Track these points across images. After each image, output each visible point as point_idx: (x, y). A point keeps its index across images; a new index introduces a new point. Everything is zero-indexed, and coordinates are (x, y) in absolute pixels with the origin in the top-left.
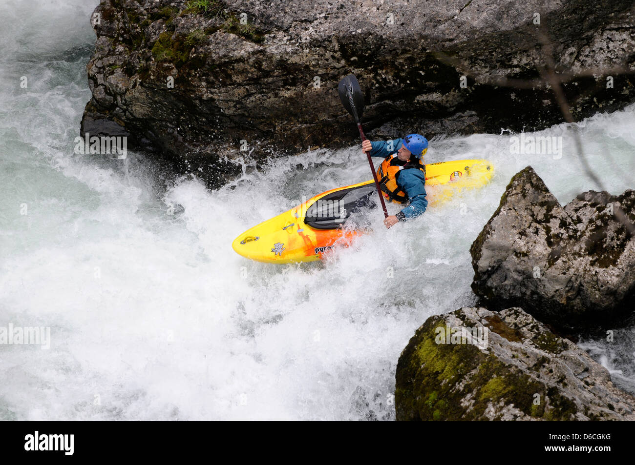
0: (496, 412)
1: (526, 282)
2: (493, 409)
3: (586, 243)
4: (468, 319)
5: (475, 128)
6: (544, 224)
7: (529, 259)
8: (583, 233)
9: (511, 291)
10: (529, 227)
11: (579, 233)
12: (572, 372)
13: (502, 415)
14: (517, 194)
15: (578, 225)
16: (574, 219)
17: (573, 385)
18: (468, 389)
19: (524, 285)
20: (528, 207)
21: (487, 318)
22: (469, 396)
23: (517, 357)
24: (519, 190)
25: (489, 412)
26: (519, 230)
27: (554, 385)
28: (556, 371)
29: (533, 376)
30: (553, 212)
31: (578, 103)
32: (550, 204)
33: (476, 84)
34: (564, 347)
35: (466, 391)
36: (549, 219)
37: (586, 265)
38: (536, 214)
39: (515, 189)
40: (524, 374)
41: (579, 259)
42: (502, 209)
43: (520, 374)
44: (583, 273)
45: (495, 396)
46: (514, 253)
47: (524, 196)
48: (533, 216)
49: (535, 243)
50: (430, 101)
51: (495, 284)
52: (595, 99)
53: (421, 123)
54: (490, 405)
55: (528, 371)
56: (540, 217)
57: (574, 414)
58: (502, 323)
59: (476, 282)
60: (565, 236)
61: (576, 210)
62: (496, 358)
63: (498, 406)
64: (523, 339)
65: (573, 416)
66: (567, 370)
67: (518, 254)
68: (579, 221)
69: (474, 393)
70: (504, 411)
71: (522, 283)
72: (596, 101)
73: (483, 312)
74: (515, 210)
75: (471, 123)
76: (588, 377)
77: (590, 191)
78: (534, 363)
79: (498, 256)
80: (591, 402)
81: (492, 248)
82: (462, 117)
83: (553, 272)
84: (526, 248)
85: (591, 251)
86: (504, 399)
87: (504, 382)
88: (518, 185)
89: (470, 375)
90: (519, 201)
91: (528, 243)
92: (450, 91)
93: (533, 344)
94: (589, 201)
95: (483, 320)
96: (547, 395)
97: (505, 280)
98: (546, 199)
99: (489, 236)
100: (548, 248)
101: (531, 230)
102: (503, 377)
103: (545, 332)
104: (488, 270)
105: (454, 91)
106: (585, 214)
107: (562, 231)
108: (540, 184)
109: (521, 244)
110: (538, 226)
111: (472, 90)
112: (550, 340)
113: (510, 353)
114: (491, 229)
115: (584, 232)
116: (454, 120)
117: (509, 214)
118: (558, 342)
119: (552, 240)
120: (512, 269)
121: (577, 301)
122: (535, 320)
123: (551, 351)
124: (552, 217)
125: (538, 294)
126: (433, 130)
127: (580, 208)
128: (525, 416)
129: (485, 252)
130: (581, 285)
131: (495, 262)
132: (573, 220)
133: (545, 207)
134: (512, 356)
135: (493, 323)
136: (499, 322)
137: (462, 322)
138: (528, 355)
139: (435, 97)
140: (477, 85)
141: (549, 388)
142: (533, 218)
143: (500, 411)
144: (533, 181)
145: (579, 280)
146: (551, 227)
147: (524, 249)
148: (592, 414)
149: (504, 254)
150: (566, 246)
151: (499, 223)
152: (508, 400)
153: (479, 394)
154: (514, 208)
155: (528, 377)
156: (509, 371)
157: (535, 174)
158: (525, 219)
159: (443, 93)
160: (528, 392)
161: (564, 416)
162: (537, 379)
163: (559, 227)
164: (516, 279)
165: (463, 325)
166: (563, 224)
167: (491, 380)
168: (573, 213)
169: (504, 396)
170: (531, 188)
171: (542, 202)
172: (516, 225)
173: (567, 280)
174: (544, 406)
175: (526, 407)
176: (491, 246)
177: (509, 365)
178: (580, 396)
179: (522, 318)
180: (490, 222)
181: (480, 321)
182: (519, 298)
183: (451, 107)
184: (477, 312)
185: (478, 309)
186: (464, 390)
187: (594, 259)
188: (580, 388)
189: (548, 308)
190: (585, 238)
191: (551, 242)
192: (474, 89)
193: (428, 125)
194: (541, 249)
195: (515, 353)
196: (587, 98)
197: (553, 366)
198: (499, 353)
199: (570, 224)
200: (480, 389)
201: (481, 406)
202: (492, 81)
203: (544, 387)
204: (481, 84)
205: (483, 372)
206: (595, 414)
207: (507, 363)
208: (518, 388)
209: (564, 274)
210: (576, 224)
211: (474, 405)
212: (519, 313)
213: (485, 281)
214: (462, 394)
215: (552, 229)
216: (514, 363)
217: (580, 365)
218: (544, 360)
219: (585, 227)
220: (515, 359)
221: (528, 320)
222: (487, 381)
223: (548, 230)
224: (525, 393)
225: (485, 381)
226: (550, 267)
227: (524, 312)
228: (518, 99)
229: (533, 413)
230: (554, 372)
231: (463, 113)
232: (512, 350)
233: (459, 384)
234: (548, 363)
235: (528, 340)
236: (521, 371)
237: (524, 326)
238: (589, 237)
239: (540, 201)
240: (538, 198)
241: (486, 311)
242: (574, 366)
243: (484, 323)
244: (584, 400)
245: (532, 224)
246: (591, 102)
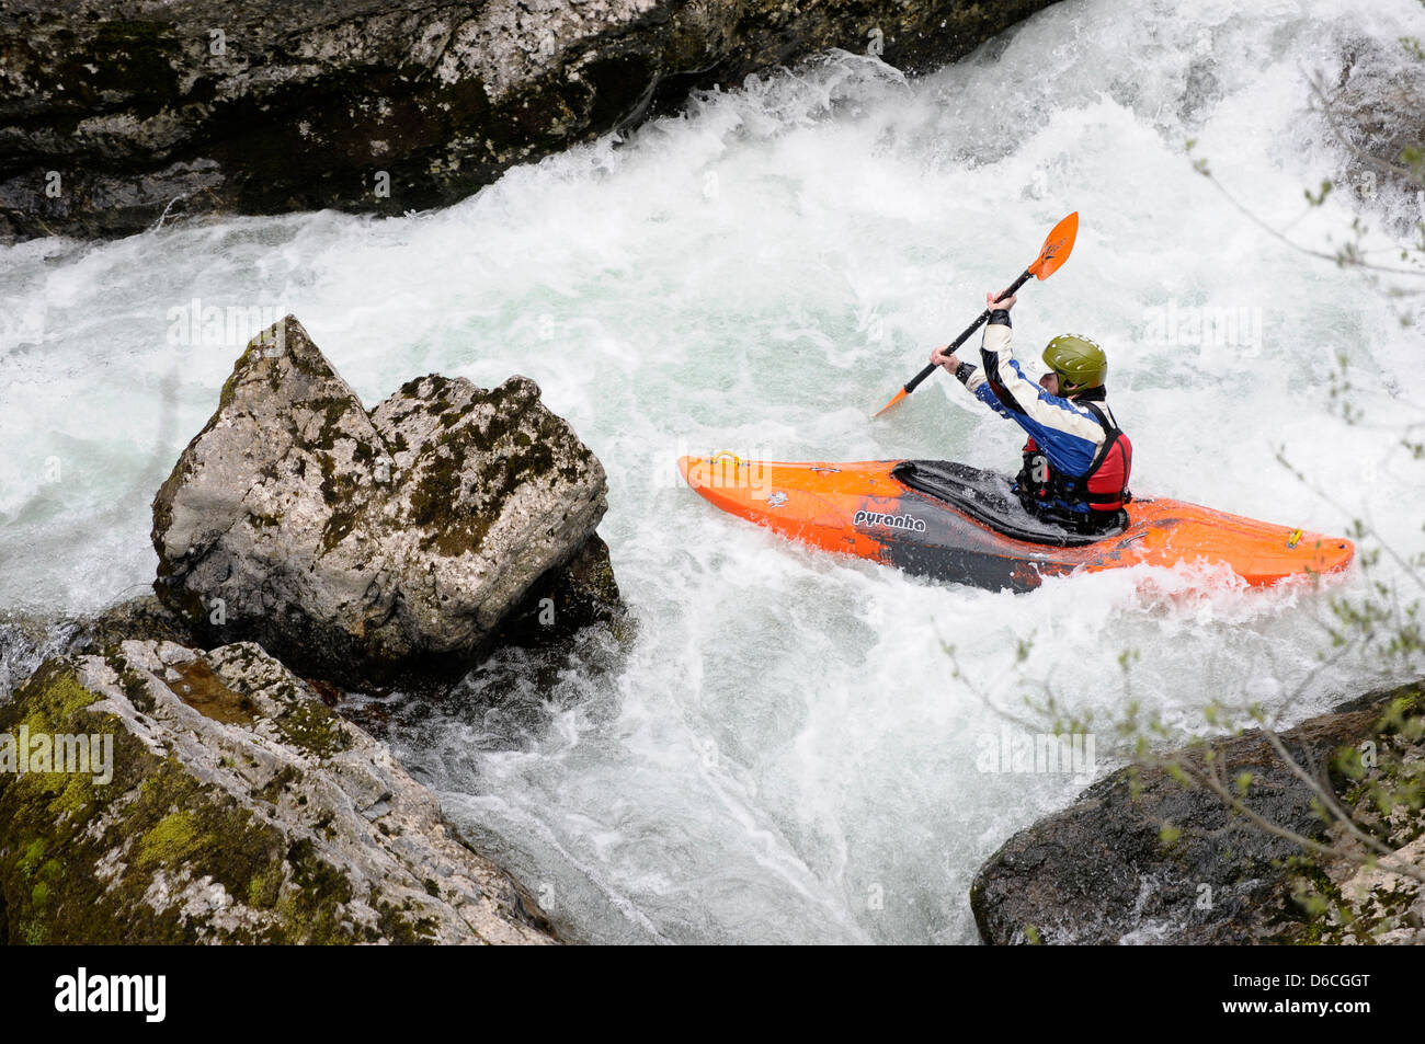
0: (170, 895)
1: (274, 584)
2: (164, 887)
3: (412, 497)
4: (130, 670)
5: (216, 199)
6: (319, 451)
7: (280, 531)
8: (407, 475)
9: (242, 602)
10: (284, 458)
11: (397, 475)
12: (350, 804)
13: (185, 902)
14: (259, 381)
15: (397, 455)
16: (389, 440)
17: (350, 834)
18: (115, 837)
19: (271, 589)
20: (284, 412)
21: (180, 666)
22: (114, 853)
23: (232, 765)
24: (262, 372)
25: (156, 892)
26: (258, 465)
27: (305, 836)
28: (314, 800)
29: (260, 812)
30: (343, 424)
31: (451, 151)
32: (338, 405)
33: (217, 99)
34: (343, 741)
35: (109, 841)
36: (331, 440)
37: (411, 548)
38: (301, 427)
39: (255, 369)
40: (239, 806)
41: (395, 535)
42: (222, 416)
43: (230, 807)
44: (402, 566)
45: (173, 857)
46: (249, 517)
47: (275, 386)
48: (293, 431)
49: (296, 494)
50: (110, 135)
51: (205, 586)
52: (489, 144)
53: (92, 183)
54: (159, 877)
55: (250, 800)
56: (312, 434)
57: (344, 904)
58: (212, 679)
59: (161, 579)
60: (365, 481)
61: (397, 420)
62: (181, 766)
63: (177, 879)
64: (256, 717)
65: (341, 909)
66: (338, 799)
67: (255, 519)
68: (401, 445)
69: (127, 846)
70: (189, 892)
71: (267, 584)
72: (491, 148)
73: (170, 652)
74: (254, 417)
75: (206, 188)
76: (389, 814)
77: (431, 376)
78: (266, 781)
79: (210, 522)
80: (386, 876)
81: (198, 505)
82: (186, 172)
83: (335, 562)
84: (275, 507)
85: (422, 517)
86: (192, 863)
87: (195, 824)
88: (262, 359)
89: (121, 803)
90: (262, 398)
91: (279, 494)
92: (158, 113)
93: (276, 731)
94: (426, 399)
95: (169, 670)
96: (287, 858)
97: (229, 576)
98: (326, 394)
99: (189, 476)
100: (325, 507)
101: (289, 464)
102: (192, 812)
103: (309, 701)
104: (187, 554)
105: (168, 112)
106: (414, 430)
107: (360, 468)
108: (312, 357)
109: (264, 497)
110: (305, 455)
111: (209, 113)
112: (317, 722)
113: (215, 754)
114: (195, 460)
115: (409, 472)
116: (167, 179)
117: (239, 427)
118: (332, 729)
119: (336, 489)
120: (243, 554)
121: (391, 628)
122: (288, 674)
123: (315, 749)
124: (339, 434)
125: (302, 610)
126: (118, 201)
127: (406, 414)
128: (235, 904)
129: (180, 514)
130: (398, 593)
131: (203, 535)
132: (386, 444)
133: (324, 412)
134: (219, 761)
135: (193, 677)
136: (207, 676)
137: (116, 676)
138: (256, 760)
139: (124, 124)
140: (221, 102)
141: (293, 842)
142: (295, 437)
143: (180, 892)
144: (296, 351)
145: (394, 581)
146: (334, 459)
147: (270, 510)
148: (386, 905)
149: (225, 518)
150: (366, 503)
151: (214, 447)
152: (198, 867)
153: (136, 850)
154: (250, 413)
155: (247, 815)
156: (207, 797)
157: (301, 334)
158: (275, 438)
159: (142, 118)
160: (244, 850)
161: (323, 908)
162: (268, 821)
163: (354, 459)
164: (252, 576)
165: (117, 682)
166: (364, 453)
167: (165, 818)
168: (390, 425)
169: (192, 857)
170: (291, 368)
171: (316, 400)
172: (254, 452)
173: (367, 583)
174: (279, 885)
175: (239, 884)
176: (193, 500)
177: (208, 785)
178: (363, 860)
179: (258, 668)
180: (192, 445)
181: (160, 673)
182: (262, 619)
183: (161, 149)
184: (156, 652)
185: (160, 644)
186: (104, 840)
187: (430, 534)
188: (366, 842)
189: (324, 644)
190: (411, 486)
191: (333, 493)
192: (213, 109)
193: (108, 189)
194: (307, 509)
195: (227, 755)
196: (471, 141)
197: (307, 789)
198: (189, 756)
199: (378, 452)
200: (140, 837)
201: (139, 878)
202: (256, 92)
203: (282, 839)
204: (230, 99)
205: (148, 800)
206: (393, 903)
207: (204, 780)
208: (223, 838)
209: (360, 567)
210: (391, 453)
211: (124, 875)
212: (254, 655)
213: (182, 578)
214: (100, 849)
215: (337, 464)
216: (218, 780)
217: (371, 788)
218: (289, 774)
219: (412, 460)
220: (224, 770)
221: (272, 672)
222: (157, 820)
223: (327, 465)
224: (238, 852)
225: (153, 820)
226: (328, 551)
227: (264, 655)
228: (316, 136)
229: (253, 898)
230: (309, 804)
231: (189, 164)
232: (222, 748)
233: (95, 823)
234: (298, 782)
235: (268, 720)
236: (233, 801)
237: (263, 687)
238: (419, 485)
239: (312, 398)
240: (307, 391)
241: (179, 648)
242: (356, 789)
243: (170, 678)
244: (371, 871)
245: (292, 452)
246: (480, 150)
